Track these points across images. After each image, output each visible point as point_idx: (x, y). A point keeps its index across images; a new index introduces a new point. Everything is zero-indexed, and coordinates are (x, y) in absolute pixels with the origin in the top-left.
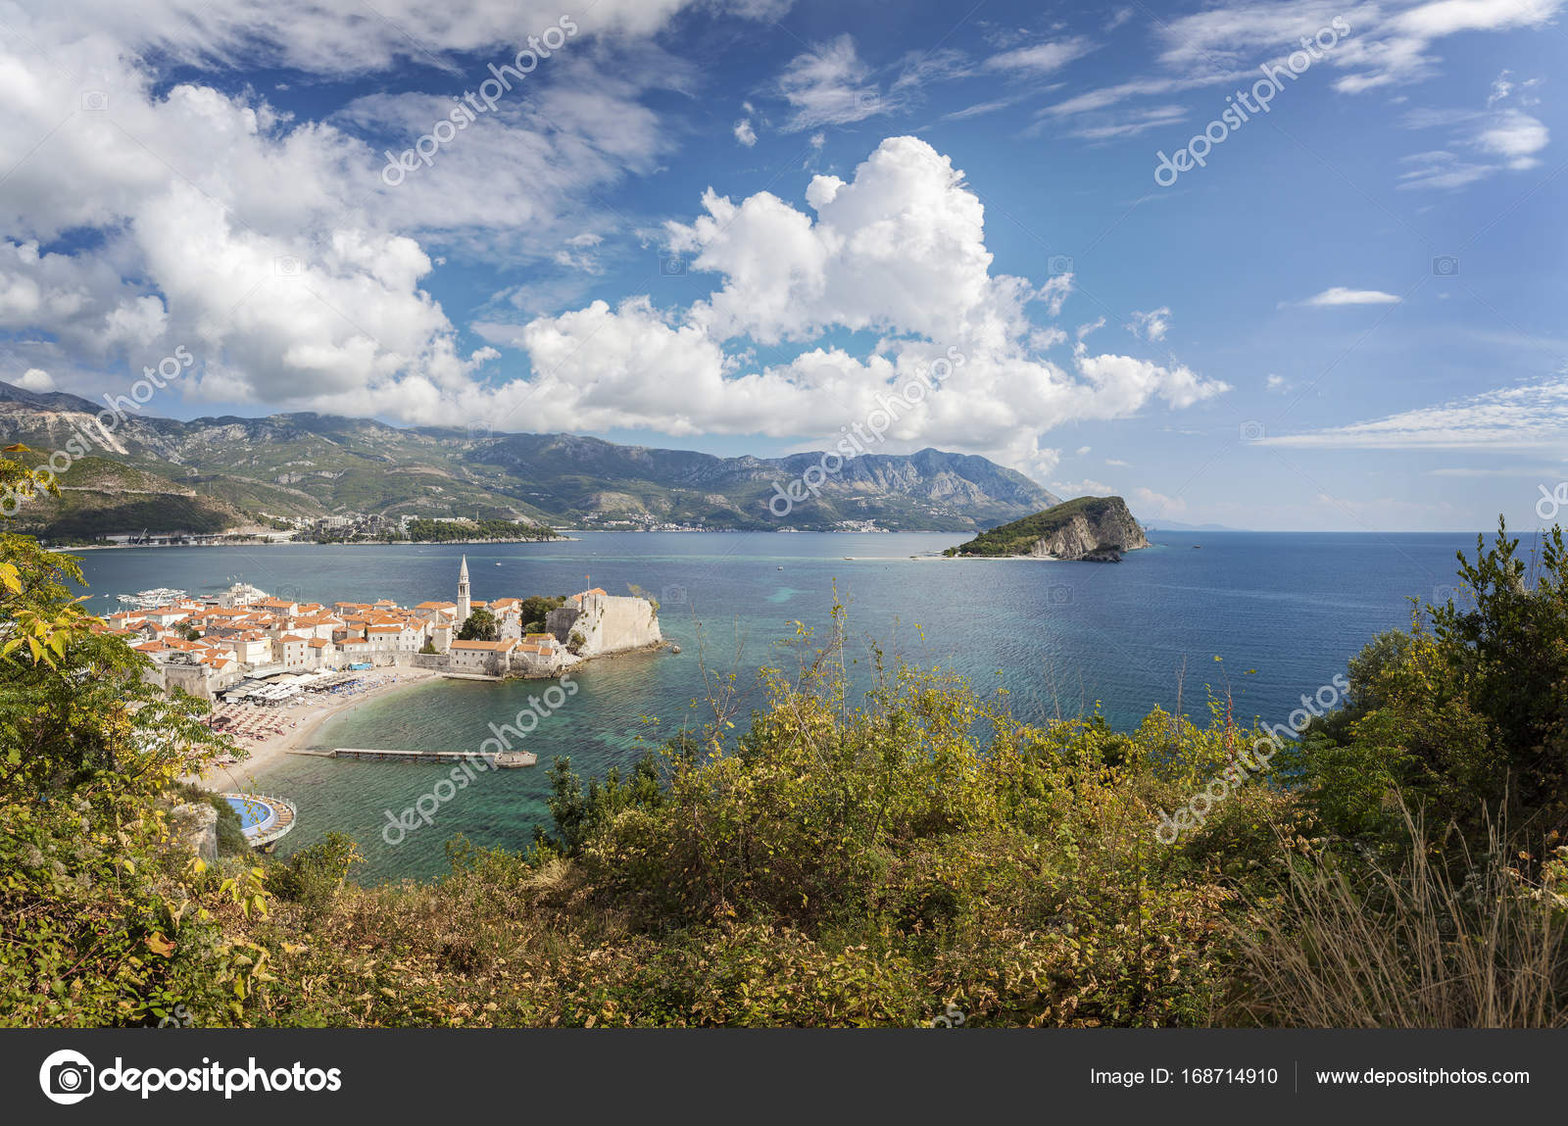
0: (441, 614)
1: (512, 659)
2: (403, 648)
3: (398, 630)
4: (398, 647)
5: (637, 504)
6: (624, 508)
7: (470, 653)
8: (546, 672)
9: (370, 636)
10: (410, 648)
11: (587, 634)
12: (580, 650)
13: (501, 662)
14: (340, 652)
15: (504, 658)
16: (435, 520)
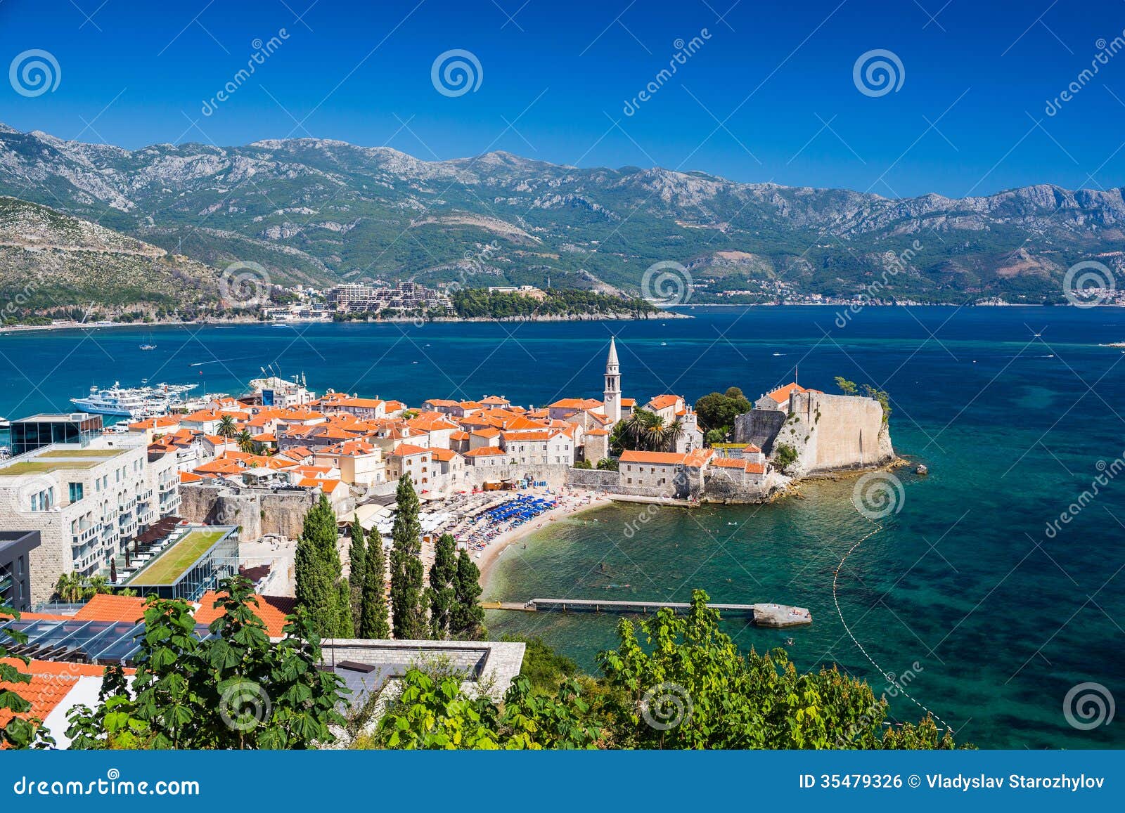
0: (592, 415)
1: (707, 478)
2: (552, 461)
3: (545, 438)
4: (545, 458)
5: (764, 267)
6: (745, 273)
7: (647, 468)
8: (755, 495)
9: (509, 444)
10: (562, 461)
11: (798, 445)
12: (790, 467)
13: (693, 481)
14: (470, 467)
15: (697, 476)
16: (491, 289)
